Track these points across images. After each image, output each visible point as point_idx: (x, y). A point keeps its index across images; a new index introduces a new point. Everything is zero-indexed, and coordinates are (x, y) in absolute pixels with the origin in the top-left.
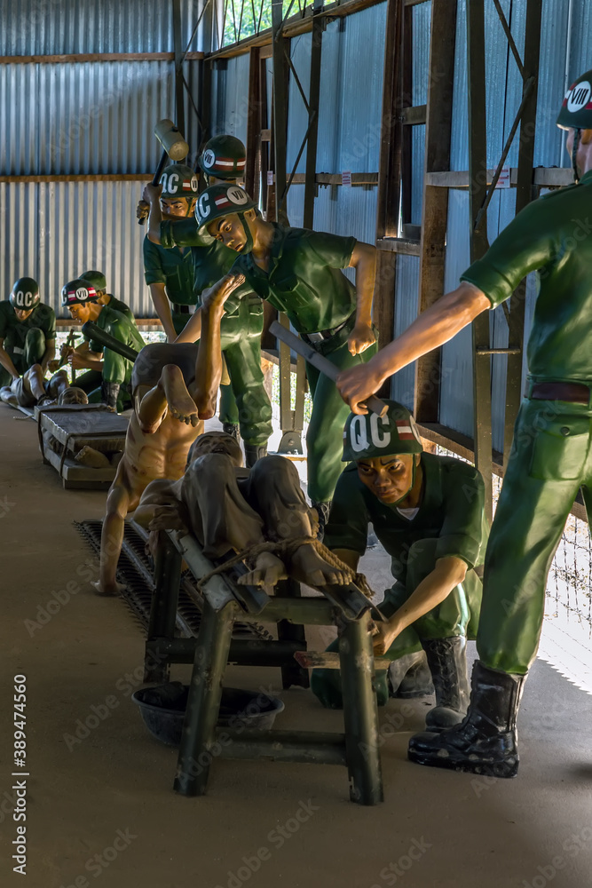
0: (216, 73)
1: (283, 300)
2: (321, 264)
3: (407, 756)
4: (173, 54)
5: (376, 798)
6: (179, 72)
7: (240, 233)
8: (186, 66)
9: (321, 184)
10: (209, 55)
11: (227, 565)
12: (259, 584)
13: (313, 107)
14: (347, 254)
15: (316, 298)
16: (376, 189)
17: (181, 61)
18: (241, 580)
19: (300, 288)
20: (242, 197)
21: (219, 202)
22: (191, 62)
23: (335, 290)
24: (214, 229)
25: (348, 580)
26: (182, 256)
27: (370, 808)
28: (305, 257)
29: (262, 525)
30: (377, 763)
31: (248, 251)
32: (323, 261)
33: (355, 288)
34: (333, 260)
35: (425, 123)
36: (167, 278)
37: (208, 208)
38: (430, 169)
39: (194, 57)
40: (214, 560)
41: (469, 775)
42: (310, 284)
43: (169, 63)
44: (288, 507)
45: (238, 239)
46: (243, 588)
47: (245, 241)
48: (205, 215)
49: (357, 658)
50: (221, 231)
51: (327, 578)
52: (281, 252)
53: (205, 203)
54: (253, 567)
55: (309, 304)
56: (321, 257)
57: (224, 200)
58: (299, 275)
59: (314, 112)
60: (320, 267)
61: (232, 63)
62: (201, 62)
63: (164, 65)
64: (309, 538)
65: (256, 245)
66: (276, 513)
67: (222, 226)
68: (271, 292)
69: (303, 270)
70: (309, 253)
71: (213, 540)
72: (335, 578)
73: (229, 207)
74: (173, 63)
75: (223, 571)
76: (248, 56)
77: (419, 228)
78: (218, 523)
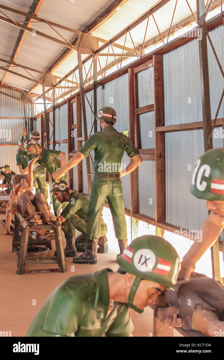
0: (34, 121)
1: (45, 165)
2: (53, 157)
3: (72, 262)
4: (24, 117)
5: (65, 271)
6: (26, 121)
7: (34, 150)
8: (27, 120)
9: (57, 143)
10: (32, 117)
11: (28, 218)
12: (34, 221)
13: (54, 126)
14: (59, 154)
15: (52, 164)
16: (68, 143)
17: (26, 119)
18: (31, 221)
19: (49, 162)
20: (35, 142)
21: (29, 143)
22: (28, 119)
23: (57, 163)
24: (28, 149)
25: (55, 219)
26: (25, 159)
27: (63, 273)
28: (49, 155)
29: (36, 208)
30: (64, 262)
31: (37, 154)
32: (53, 156)
33: (61, 162)
34: (56, 155)
35: (76, 128)
36: (22, 164)
37: (27, 144)
38: (78, 137)
39: (29, 118)
40: (25, 217)
41: (86, 265)
42: (51, 161)
43: (23, 119)
44: (41, 204)
45: (34, 151)
46: (31, 223)
47: (36, 152)
48: (26, 146)
49: (58, 238)
50: (30, 149)
51: (50, 219)
52: (44, 154)
53: (26, 143)
54: (34, 218)
55: (51, 166)
56: (53, 155)
57: (30, 143)
58: (48, 159)
59: (54, 128)
60: (53, 158)
61: (37, 119)
62: (31, 119)
63: (22, 119)
64: (46, 210)
65: (38, 153)
66: (39, 206)
67: (30, 148)
68: (42, 163)
69: (49, 158)
70: (50, 154)
71: (24, 213)
72: (52, 219)
73: (32, 144)
74: (24, 119)
75: (27, 220)
76: (41, 117)
77: (76, 150)
78: (25, 208)
